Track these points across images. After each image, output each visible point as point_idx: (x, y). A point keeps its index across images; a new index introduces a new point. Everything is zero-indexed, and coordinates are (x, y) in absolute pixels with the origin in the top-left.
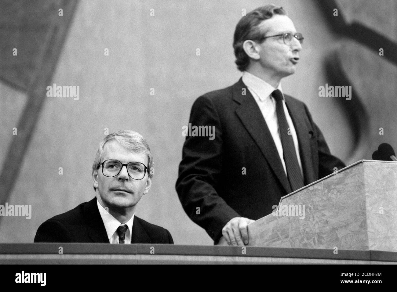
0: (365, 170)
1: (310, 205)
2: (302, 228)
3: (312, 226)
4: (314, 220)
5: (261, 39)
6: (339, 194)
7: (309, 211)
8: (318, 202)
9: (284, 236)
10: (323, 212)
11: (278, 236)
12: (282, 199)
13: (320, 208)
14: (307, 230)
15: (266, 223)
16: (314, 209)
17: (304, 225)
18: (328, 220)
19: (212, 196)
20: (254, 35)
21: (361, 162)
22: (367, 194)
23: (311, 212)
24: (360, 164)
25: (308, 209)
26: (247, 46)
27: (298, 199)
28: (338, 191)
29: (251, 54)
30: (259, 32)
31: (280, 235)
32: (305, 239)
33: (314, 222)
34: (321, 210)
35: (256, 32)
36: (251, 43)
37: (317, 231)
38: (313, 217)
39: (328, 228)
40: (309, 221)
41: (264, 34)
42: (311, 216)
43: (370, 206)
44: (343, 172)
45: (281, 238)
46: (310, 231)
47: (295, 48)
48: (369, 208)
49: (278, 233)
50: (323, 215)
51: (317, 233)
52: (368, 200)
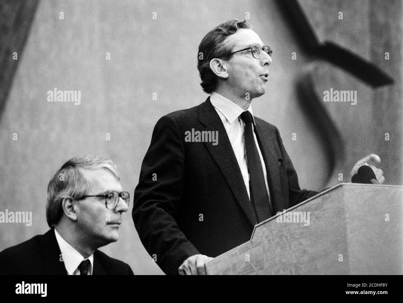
0: (344, 193)
1: (286, 233)
2: (277, 259)
3: (288, 256)
4: (290, 249)
5: (227, 55)
6: (317, 220)
7: (285, 240)
8: (295, 229)
9: (258, 268)
10: (300, 240)
11: (252, 268)
12: (256, 227)
13: (297, 237)
14: (284, 260)
15: (238, 253)
16: (291, 238)
17: (280, 255)
18: (305, 249)
19: (172, 229)
20: (220, 52)
21: (341, 186)
22: (347, 220)
23: (287, 241)
24: (340, 188)
25: (285, 238)
26: (214, 65)
27: (273, 227)
28: (317, 218)
29: (219, 73)
30: (225, 48)
31: (253, 266)
32: (281, 270)
33: (291, 252)
34: (298, 238)
35: (222, 48)
36: (218, 62)
37: (294, 261)
38: (290, 246)
39: (306, 258)
40: (285, 250)
41: (231, 50)
42: (288, 246)
43: (351, 233)
44: (322, 197)
45: (255, 270)
46: (287, 261)
47: (265, 61)
48: (350, 236)
49: (252, 264)
50: (301, 244)
51: (295, 264)
52: (349, 227)
